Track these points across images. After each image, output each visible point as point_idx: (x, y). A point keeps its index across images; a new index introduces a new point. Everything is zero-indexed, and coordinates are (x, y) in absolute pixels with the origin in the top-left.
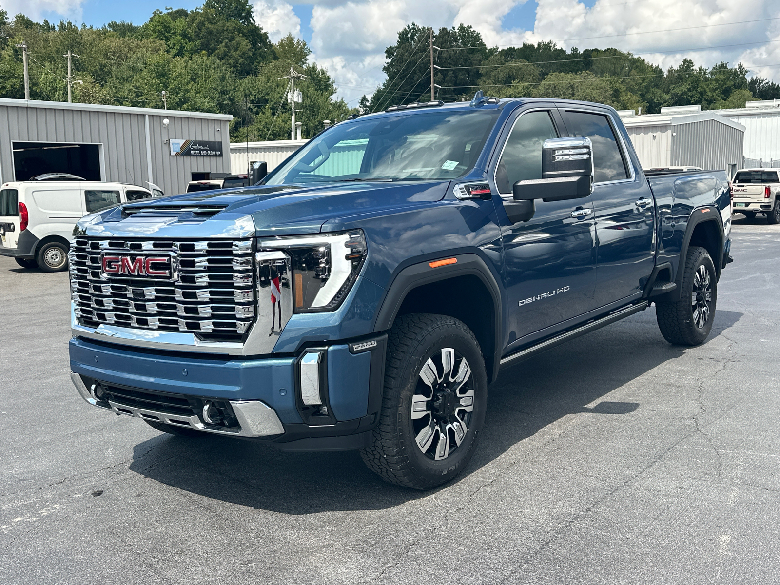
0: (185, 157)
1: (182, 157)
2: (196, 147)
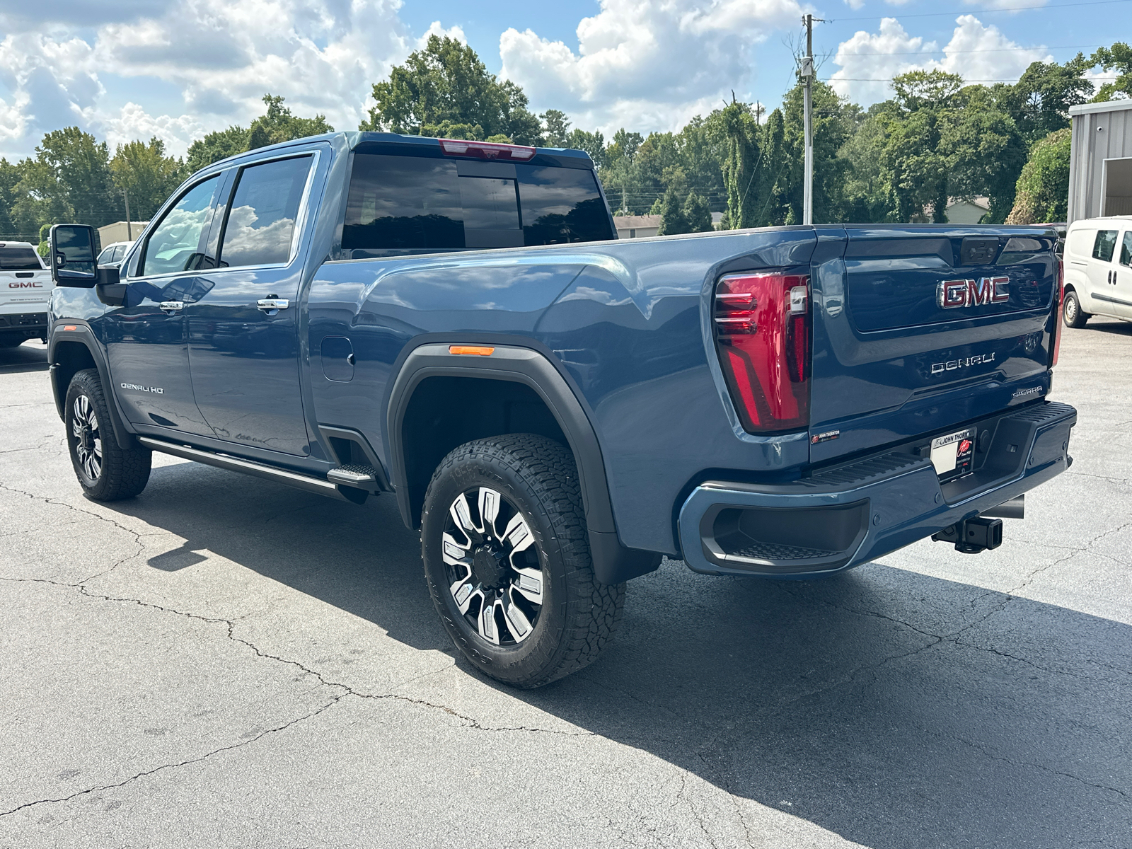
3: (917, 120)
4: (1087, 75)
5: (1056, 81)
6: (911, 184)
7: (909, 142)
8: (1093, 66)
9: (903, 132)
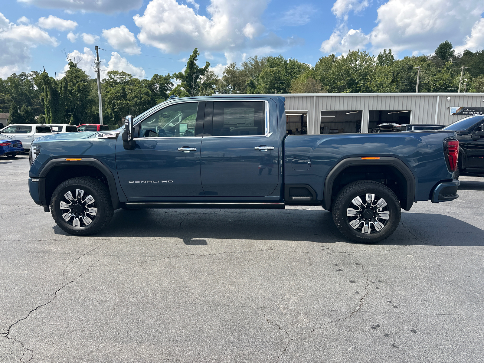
0: (458, 115)
1: (457, 115)
2: (466, 110)
3: (118, 88)
4: (171, 80)
5: (164, 81)
6: (119, 110)
7: (116, 95)
8: (173, 78)
9: (114, 92)
